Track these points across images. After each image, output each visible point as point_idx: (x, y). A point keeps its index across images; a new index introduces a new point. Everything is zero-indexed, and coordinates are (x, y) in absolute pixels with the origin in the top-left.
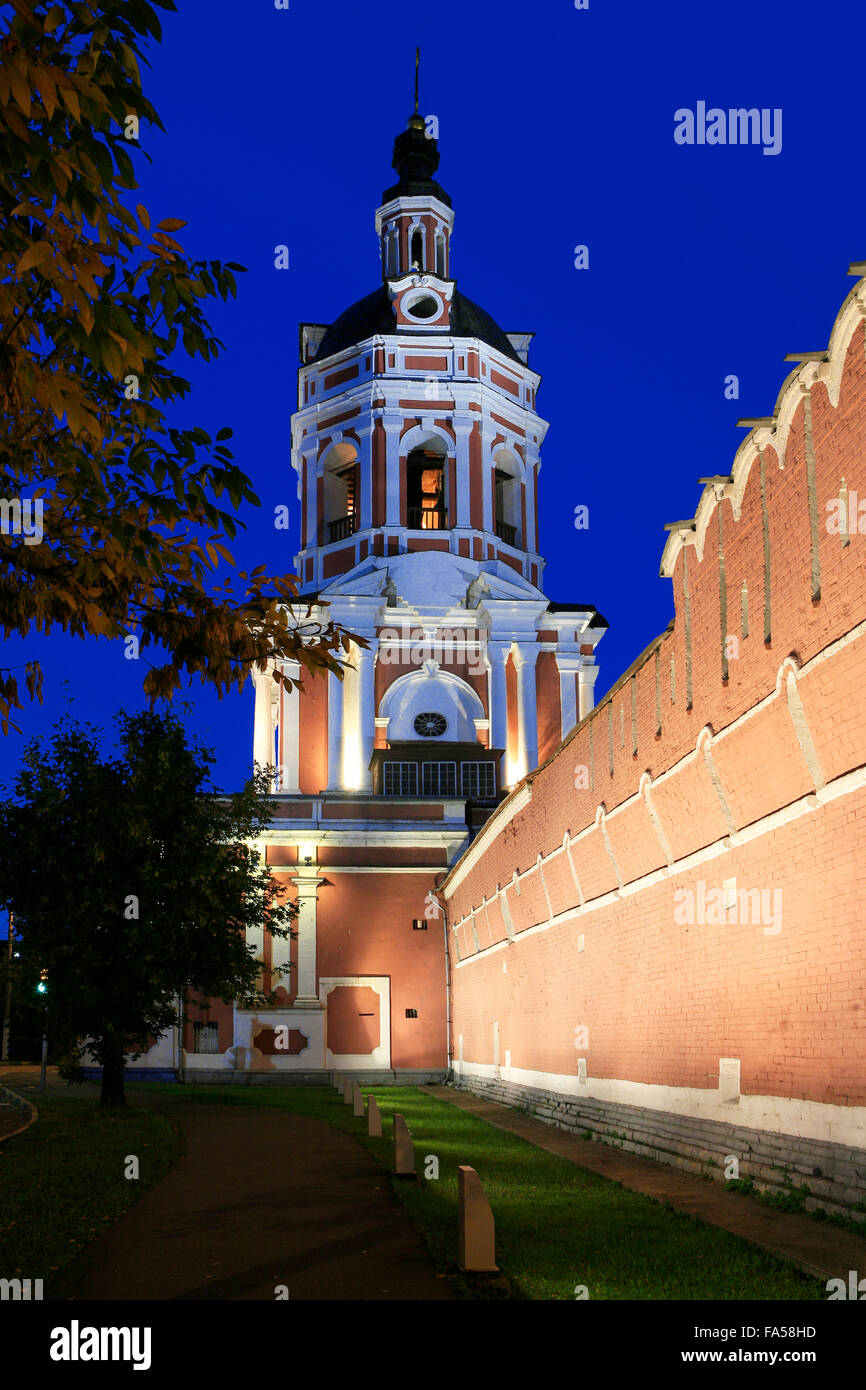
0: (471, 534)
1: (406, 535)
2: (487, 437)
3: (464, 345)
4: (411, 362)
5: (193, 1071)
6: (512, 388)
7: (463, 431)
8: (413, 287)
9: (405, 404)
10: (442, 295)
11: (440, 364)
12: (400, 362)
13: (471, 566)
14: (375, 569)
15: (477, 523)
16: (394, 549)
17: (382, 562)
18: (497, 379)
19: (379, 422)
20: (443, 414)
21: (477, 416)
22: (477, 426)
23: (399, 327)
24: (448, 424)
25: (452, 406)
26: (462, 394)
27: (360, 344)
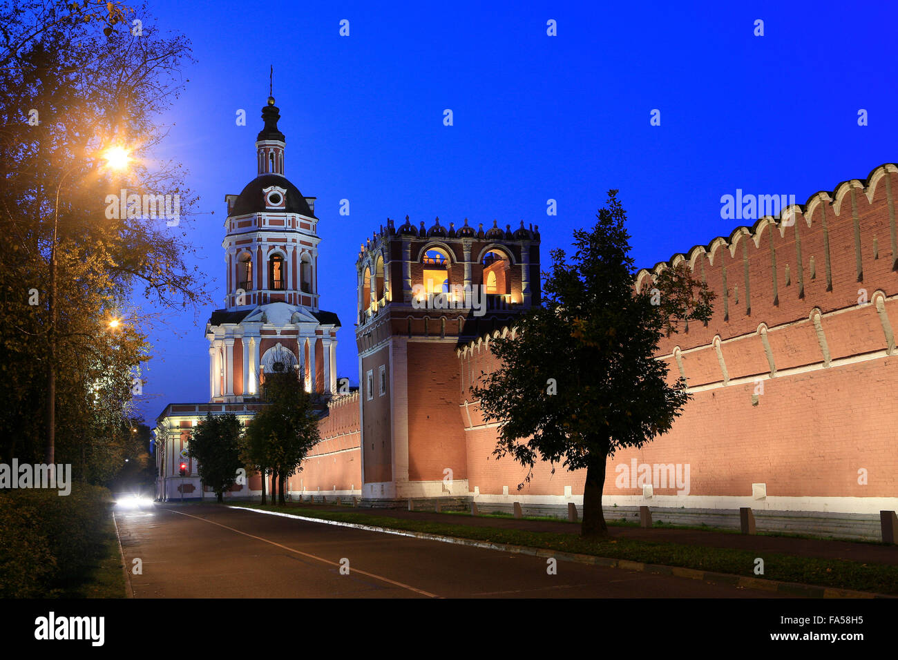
0: (292, 292)
1: (269, 293)
2: (299, 251)
3: (290, 215)
4: (271, 222)
5: (207, 498)
6: (307, 227)
7: (290, 250)
8: (271, 190)
9: (269, 240)
10: (282, 193)
11: (282, 223)
12: (267, 222)
13: (293, 308)
14: (260, 311)
15: (295, 288)
16: (266, 302)
17: (263, 308)
18: (303, 226)
19: (260, 247)
20: (283, 244)
21: (295, 244)
22: (295, 248)
23: (267, 208)
24: (284, 248)
25: (285, 240)
26: (290, 236)
27: (253, 214)
